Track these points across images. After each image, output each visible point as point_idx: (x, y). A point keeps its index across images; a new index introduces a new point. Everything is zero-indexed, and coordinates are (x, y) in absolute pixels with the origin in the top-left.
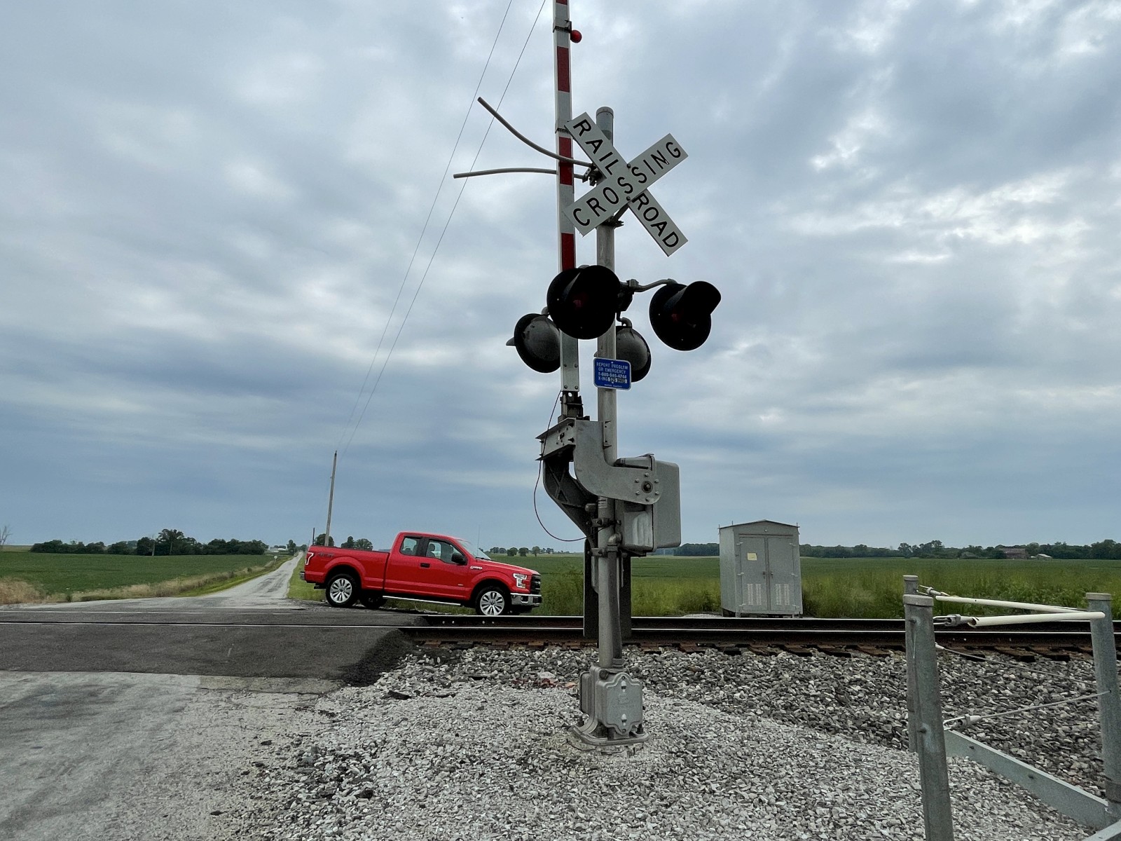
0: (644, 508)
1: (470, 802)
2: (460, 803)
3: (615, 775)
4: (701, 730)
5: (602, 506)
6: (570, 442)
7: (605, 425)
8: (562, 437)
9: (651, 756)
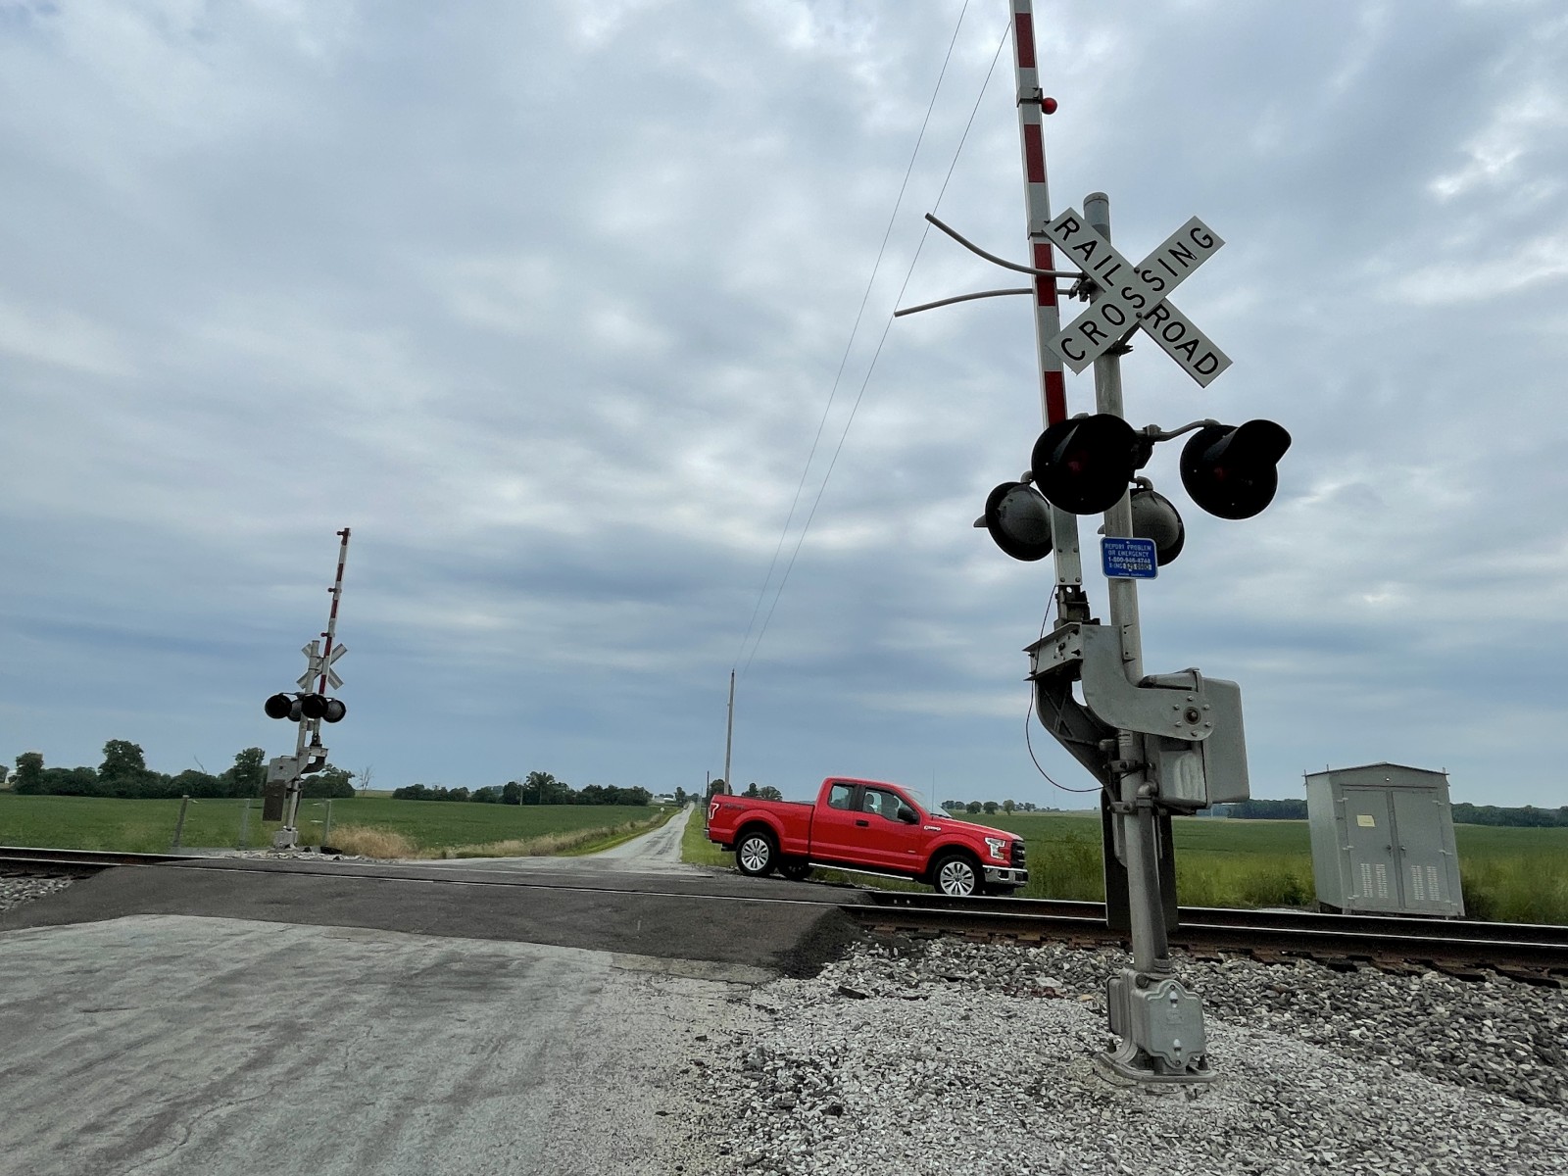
0: (1188, 746)
1: (967, 1133)
2: (957, 1134)
3: (1170, 1124)
4: (1300, 1075)
5: (1125, 743)
6: (1075, 656)
7: (1124, 630)
8: (1061, 648)
9: (1222, 1104)
